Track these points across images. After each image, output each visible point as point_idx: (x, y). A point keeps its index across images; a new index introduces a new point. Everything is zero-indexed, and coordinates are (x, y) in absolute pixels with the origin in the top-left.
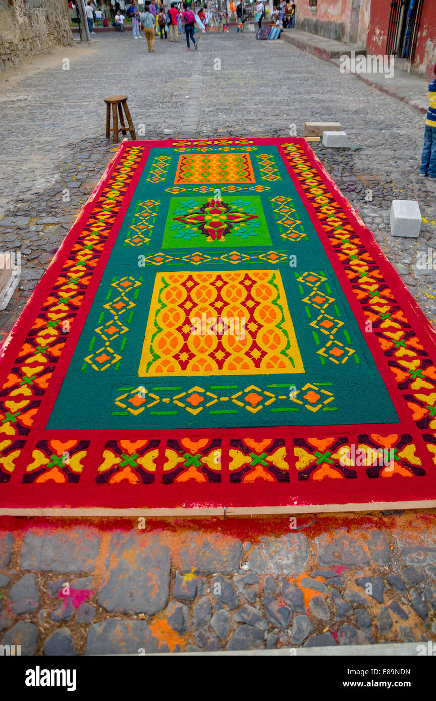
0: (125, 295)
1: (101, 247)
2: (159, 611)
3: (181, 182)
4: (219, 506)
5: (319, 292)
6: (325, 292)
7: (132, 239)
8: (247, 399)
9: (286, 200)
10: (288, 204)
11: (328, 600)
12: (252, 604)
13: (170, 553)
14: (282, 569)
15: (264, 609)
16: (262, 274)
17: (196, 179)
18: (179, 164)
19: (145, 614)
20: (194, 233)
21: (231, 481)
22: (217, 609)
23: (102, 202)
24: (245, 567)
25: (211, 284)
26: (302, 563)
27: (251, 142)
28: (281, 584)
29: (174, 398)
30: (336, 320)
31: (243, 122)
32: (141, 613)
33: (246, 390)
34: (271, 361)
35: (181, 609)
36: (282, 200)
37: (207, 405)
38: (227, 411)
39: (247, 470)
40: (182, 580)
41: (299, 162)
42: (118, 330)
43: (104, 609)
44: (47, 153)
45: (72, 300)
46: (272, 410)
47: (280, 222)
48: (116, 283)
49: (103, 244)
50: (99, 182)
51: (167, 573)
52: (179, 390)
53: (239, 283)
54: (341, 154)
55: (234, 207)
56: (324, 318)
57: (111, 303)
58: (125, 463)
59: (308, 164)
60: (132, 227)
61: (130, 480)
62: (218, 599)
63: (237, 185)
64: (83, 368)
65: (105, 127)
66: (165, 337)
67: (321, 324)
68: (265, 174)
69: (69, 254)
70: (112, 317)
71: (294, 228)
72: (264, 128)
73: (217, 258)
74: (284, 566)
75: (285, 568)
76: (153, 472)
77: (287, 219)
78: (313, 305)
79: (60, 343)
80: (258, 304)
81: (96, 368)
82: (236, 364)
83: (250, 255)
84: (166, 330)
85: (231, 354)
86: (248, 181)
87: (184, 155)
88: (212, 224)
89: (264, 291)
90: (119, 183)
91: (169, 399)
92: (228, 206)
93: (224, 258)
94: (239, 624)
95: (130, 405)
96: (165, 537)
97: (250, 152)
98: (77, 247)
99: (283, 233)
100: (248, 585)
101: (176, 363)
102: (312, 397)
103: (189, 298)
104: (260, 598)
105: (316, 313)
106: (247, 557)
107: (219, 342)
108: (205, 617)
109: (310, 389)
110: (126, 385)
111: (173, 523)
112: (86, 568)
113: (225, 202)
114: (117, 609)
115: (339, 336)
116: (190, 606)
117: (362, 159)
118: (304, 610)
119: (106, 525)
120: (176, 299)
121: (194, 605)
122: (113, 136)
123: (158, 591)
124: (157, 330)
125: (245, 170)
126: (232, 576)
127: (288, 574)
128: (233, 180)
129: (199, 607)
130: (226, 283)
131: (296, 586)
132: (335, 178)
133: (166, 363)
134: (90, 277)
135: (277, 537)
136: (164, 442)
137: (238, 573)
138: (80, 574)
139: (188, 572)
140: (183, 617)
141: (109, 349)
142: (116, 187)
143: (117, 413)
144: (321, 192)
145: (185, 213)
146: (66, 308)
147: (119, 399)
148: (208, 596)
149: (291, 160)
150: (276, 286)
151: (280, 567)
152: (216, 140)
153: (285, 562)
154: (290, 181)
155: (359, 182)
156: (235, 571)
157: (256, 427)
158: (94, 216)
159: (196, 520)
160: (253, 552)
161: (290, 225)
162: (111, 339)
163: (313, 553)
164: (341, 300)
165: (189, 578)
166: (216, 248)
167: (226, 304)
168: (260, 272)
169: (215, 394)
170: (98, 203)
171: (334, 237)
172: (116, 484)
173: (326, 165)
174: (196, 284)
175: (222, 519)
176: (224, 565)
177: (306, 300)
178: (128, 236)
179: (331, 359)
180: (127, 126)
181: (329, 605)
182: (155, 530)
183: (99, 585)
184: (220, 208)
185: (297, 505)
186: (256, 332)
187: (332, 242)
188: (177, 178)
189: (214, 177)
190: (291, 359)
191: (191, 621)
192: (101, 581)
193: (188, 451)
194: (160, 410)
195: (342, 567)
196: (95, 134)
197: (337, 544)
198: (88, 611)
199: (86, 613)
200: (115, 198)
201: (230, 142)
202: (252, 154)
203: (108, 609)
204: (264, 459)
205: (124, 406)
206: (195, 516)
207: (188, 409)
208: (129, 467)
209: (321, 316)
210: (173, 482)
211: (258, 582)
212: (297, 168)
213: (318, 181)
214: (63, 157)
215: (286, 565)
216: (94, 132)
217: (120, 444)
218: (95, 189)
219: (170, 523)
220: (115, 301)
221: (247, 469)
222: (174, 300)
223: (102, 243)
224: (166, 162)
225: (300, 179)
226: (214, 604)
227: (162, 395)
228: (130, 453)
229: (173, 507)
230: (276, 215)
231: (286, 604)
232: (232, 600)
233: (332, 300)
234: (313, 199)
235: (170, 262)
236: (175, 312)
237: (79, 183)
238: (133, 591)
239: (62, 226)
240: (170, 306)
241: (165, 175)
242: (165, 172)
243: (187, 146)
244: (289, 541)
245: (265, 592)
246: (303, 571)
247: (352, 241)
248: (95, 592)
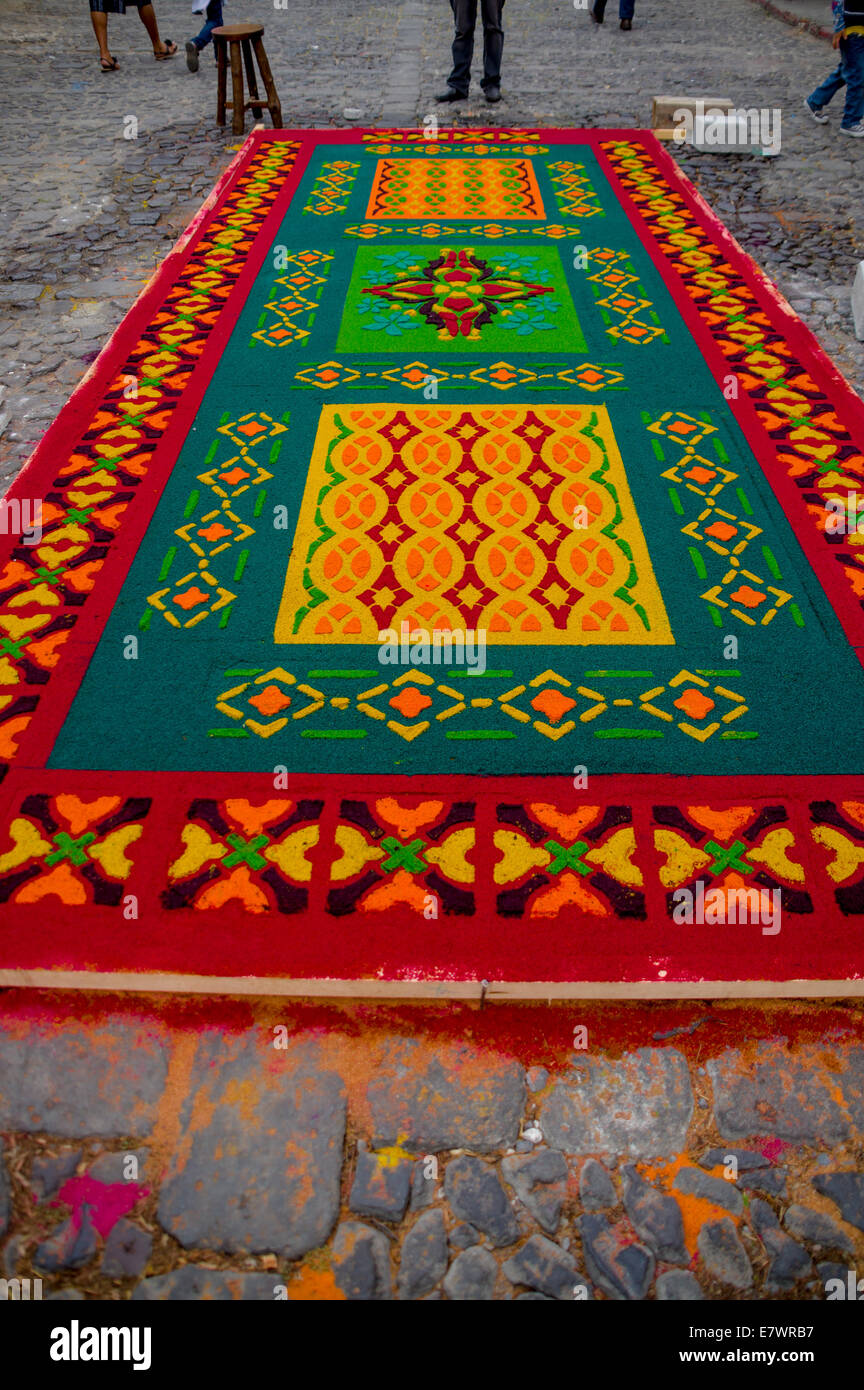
0: (248, 454)
1: (199, 347)
2: (312, 1249)
3: (380, 215)
4: (471, 979)
5: (699, 458)
6: (714, 458)
7: (269, 331)
8: (536, 703)
9: (616, 257)
10: (620, 265)
11: (747, 1231)
12: (552, 1236)
13: (344, 1092)
14: (627, 1143)
15: (580, 1248)
16: (567, 413)
17: (414, 209)
18: (378, 178)
19: (276, 1254)
20: (409, 320)
21: (499, 912)
22: (460, 1244)
23: (204, 252)
24: (534, 1134)
25: (448, 432)
26: (677, 1129)
27: (535, 137)
28: (625, 1184)
29: (360, 697)
30: (743, 524)
31: (516, 97)
32: (267, 1252)
33: (535, 683)
34: (593, 614)
35: (369, 1243)
36: (606, 256)
37: (441, 717)
38: (487, 734)
39: (539, 885)
40: (373, 1165)
41: (641, 180)
42: (229, 532)
43: (173, 1237)
44: (87, 151)
45: (126, 464)
46: (599, 733)
47: (603, 302)
48: (229, 426)
49: (203, 342)
50: (199, 213)
51: (335, 1146)
52: (372, 679)
53: (515, 431)
54: (734, 167)
55: (499, 269)
56: (713, 518)
57: (215, 471)
58: (236, 857)
59: (662, 183)
60: (269, 306)
61: (246, 902)
62: (465, 1219)
63: (505, 223)
64: (142, 621)
65: (214, 100)
66: (339, 551)
67: (710, 530)
68: (567, 203)
69: (123, 359)
70: (216, 502)
71: (636, 316)
72: (563, 110)
73: (461, 376)
74: (631, 1136)
75: (634, 1141)
76: (306, 882)
77: (620, 297)
78: (688, 486)
79: (93, 560)
80: (558, 479)
81: (174, 622)
82: (510, 619)
83: (538, 371)
84: (343, 533)
85: (495, 595)
86: (528, 215)
87: (388, 161)
88: (449, 303)
89: (571, 452)
90: (244, 215)
91: (346, 700)
92: (487, 266)
93: (478, 375)
94: (519, 1289)
95: (253, 713)
96: (334, 1051)
97: (533, 158)
98: (144, 346)
99: (611, 326)
100: (539, 1184)
101: (364, 613)
102: (694, 704)
103: (397, 463)
104: (570, 1217)
105: (693, 506)
106: (538, 1107)
107: (467, 566)
108: (431, 1269)
109: (687, 685)
110: (242, 662)
111: (351, 1014)
112: (132, 1125)
113: (478, 258)
114: (205, 1242)
115: (752, 559)
116: (393, 1234)
117: (779, 178)
118: (685, 1257)
119: (185, 1015)
120: (368, 464)
121: (402, 1233)
122: (233, 121)
123: (312, 1194)
124: (321, 534)
125: (524, 192)
126: (500, 1157)
127: (641, 1157)
128: (496, 212)
129: (415, 1241)
130: (482, 431)
131: (661, 1188)
132: (723, 216)
133: (340, 611)
134: (169, 413)
135: (612, 1056)
136: (332, 808)
137: (515, 1147)
138: (117, 1142)
139: (389, 1143)
140: (375, 1268)
141: (205, 575)
142: (237, 223)
143: (221, 732)
144: (694, 241)
145: (390, 278)
146: (112, 481)
147: (226, 695)
148: (439, 1210)
149: (624, 176)
150: (599, 441)
151: (621, 1137)
152: (458, 132)
153: (632, 1123)
154: (622, 217)
155: (776, 226)
156: (508, 1144)
157: (560, 774)
158: (185, 282)
159: (409, 1008)
160: (551, 1095)
161: (628, 310)
162: (212, 553)
163: (702, 1102)
164: (752, 477)
165: (390, 1159)
166: (461, 355)
167: (484, 478)
168: (563, 409)
169: (458, 689)
170: (195, 254)
171: (729, 339)
172: (211, 910)
173: (701, 188)
174: (414, 431)
175: (475, 1007)
176: (481, 1128)
177: (670, 474)
178: (260, 324)
179: (736, 612)
180: (263, 97)
181: (750, 1244)
182: (307, 1031)
183: (164, 1172)
184: (468, 269)
185: (667, 979)
186: (556, 544)
187: (724, 348)
188: (372, 206)
189: (455, 206)
190: (640, 610)
191: (393, 1277)
192: (169, 1162)
193: (392, 830)
194: (324, 727)
195: (778, 1142)
196: (193, 115)
197: (763, 1081)
198: (132, 1243)
199: (128, 1249)
200: (234, 245)
201: (490, 136)
202: (538, 161)
203: (184, 1241)
204: (582, 858)
205: (236, 714)
206: (408, 999)
207: (393, 725)
208: (244, 868)
209: (708, 512)
210: (354, 910)
211: (565, 1176)
212: (638, 192)
213: (686, 220)
214: (121, 160)
215: (636, 1131)
216: (191, 110)
217: (225, 807)
218: (190, 226)
219: (343, 1013)
220: (225, 465)
221: (539, 881)
222: (361, 466)
223: (201, 338)
224: (349, 172)
225: (647, 213)
226: (453, 1233)
227: (330, 688)
228: (249, 833)
229: (354, 977)
230: (595, 288)
231: (638, 1239)
232: (500, 1224)
233: (730, 476)
234: (676, 257)
235: (353, 382)
236: (364, 495)
237: (157, 215)
238: (247, 1194)
239: (113, 304)
240: (353, 479)
241: (346, 201)
242: (345, 193)
243: (393, 142)
244: (642, 1068)
245: (584, 1203)
246: (679, 1150)
247: (768, 347)
248: (152, 1191)
